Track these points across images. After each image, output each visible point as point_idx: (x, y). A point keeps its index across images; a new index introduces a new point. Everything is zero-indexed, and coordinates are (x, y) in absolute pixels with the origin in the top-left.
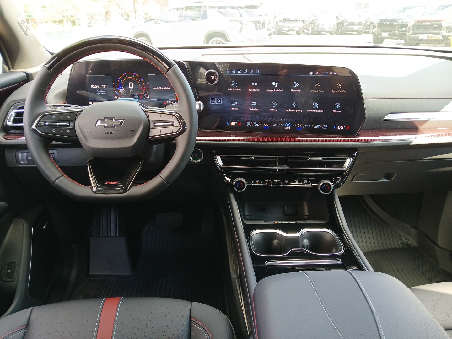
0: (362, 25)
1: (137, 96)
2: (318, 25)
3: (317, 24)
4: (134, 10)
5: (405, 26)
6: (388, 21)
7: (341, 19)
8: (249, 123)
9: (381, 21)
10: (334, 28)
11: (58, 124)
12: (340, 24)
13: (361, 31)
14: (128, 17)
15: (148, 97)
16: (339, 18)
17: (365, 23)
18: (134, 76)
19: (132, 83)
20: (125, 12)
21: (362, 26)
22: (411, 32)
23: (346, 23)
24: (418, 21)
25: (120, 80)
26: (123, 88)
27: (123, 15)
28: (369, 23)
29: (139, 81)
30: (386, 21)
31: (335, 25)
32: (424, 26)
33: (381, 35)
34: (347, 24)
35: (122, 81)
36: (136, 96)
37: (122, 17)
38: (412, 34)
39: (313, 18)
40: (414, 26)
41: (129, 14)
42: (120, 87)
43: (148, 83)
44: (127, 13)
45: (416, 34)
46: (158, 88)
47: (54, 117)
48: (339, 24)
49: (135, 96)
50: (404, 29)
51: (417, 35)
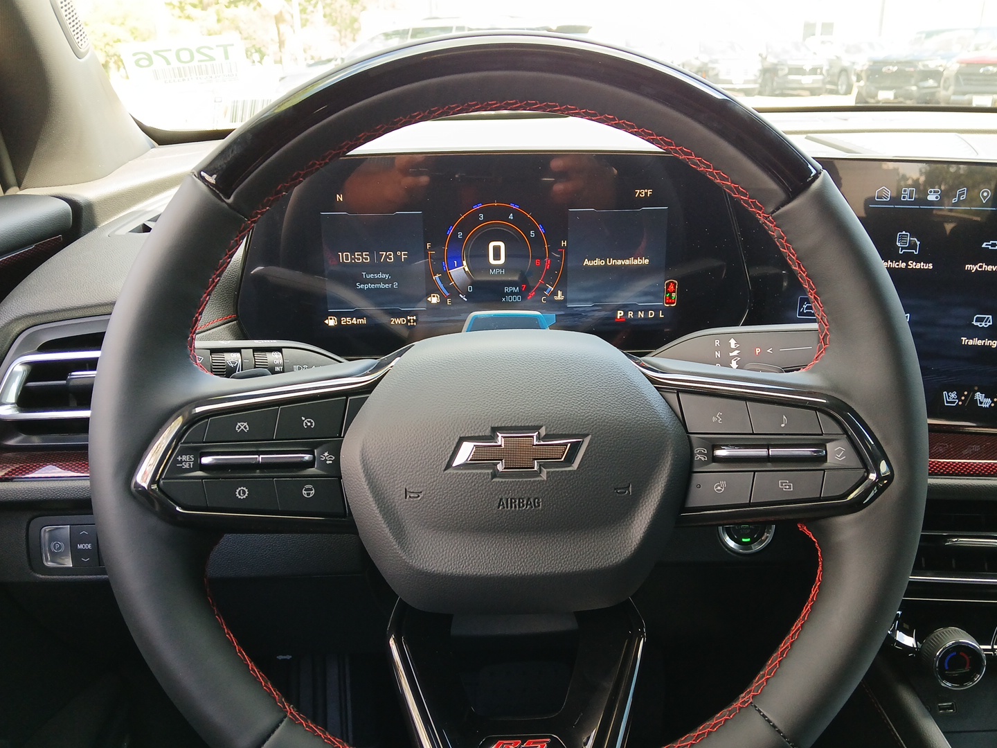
0: (821, 74)
1: (516, 294)
2: (717, 75)
3: (715, 72)
4: (277, 39)
5: (935, 74)
6: (892, 63)
7: (771, 60)
8: (953, 395)
9: (875, 62)
10: (755, 82)
11: (260, 458)
12: (769, 73)
13: (819, 89)
14: (262, 58)
15: (560, 297)
16: (766, 58)
17: (828, 70)
18: (511, 217)
19: (502, 244)
20: (254, 46)
21: (820, 77)
22: (952, 89)
23: (782, 69)
24: (969, 64)
25: (455, 234)
26: (464, 263)
27: (249, 53)
28: (836, 70)
29: (528, 235)
30: (886, 63)
31: (758, 74)
32: (983, 74)
33: (877, 96)
34: (786, 71)
35: (464, 236)
36: (512, 293)
37: (247, 57)
38: (955, 93)
39: (705, 59)
40: (959, 74)
41: (263, 49)
42: (455, 259)
43: (564, 243)
44: (260, 48)
45: (964, 94)
46: (602, 263)
47: (242, 426)
48: (765, 71)
49: (508, 294)
50: (931, 82)
51: (967, 97)
